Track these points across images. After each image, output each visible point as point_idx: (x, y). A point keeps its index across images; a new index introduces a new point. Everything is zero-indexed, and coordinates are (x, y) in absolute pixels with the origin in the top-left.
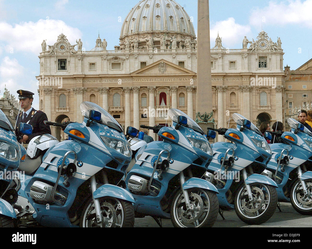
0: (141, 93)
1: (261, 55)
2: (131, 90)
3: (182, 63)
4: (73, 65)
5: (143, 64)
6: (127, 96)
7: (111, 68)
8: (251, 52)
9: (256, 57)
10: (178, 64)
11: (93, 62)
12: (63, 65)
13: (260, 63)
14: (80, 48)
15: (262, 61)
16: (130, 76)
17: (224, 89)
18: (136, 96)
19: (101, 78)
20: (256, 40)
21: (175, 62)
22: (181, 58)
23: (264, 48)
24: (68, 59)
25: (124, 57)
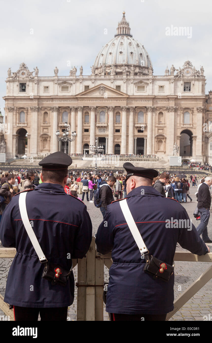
0: (84, 112)
1: (186, 81)
2: (76, 110)
3: (118, 87)
4: (31, 88)
5: (87, 87)
6: (73, 114)
7: (61, 90)
8: (177, 78)
9: (182, 82)
10: (115, 88)
11: (47, 85)
12: (23, 88)
13: (185, 87)
14: (37, 74)
15: (187, 86)
16: (75, 98)
17: (153, 110)
18: (80, 114)
19: (52, 99)
20: (182, 68)
21: (113, 86)
22: (118, 83)
23: (189, 75)
24: (27, 83)
25: (71, 82)
